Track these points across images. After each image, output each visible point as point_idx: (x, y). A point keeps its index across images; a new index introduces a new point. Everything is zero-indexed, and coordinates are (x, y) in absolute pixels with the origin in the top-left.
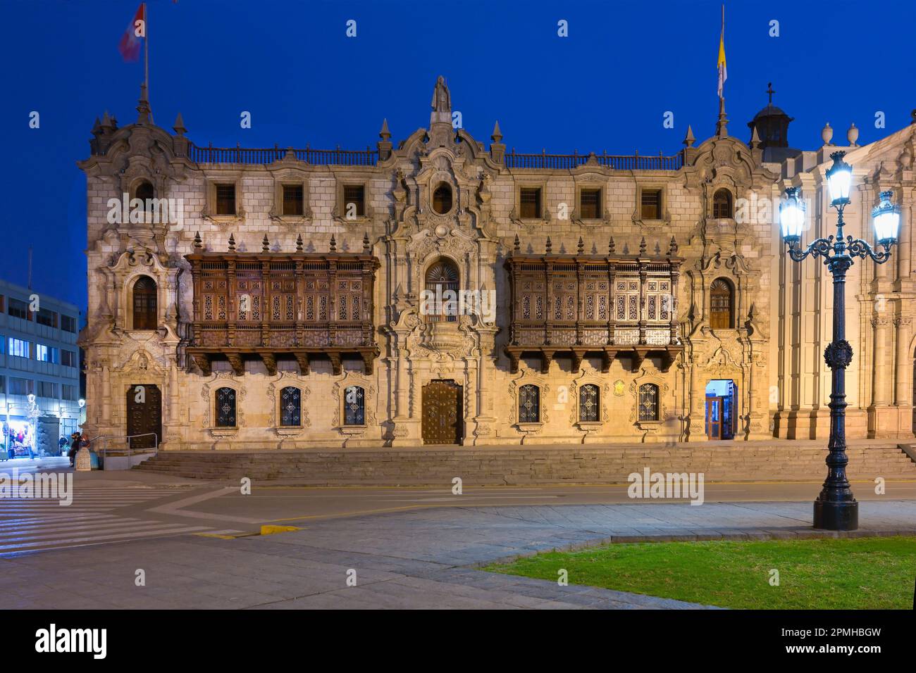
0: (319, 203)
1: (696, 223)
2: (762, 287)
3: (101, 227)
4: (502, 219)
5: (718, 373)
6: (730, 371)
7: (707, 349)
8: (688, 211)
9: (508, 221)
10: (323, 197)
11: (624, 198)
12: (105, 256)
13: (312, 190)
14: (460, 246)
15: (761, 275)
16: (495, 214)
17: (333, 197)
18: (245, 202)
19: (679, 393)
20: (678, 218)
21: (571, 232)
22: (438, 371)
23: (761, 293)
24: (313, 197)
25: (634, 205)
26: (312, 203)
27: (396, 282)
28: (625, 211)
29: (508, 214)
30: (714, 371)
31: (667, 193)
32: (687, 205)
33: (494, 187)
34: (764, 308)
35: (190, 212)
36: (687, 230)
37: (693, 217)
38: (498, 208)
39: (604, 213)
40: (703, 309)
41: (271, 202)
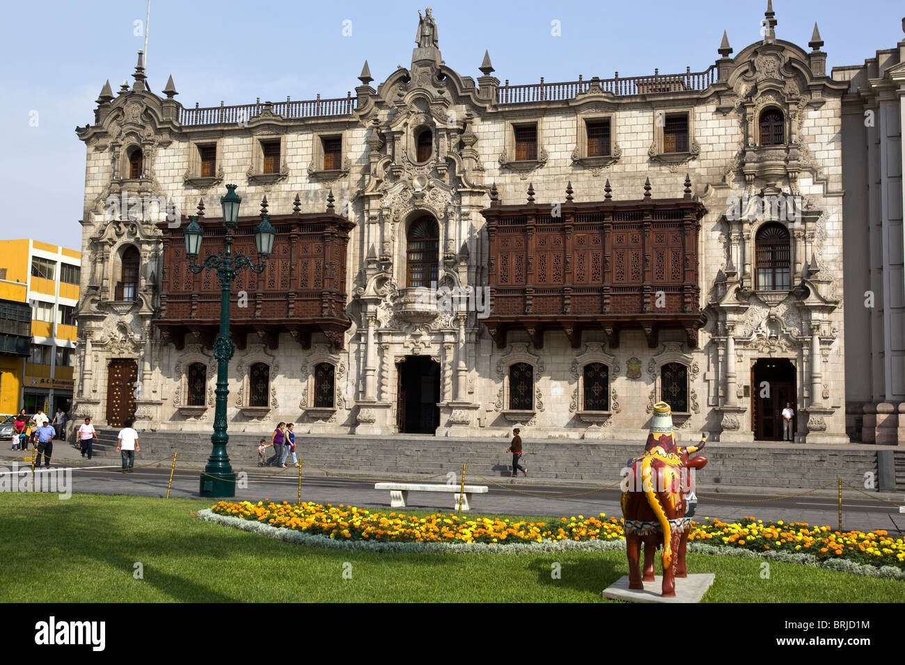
0: (296, 159)
1: (735, 153)
2: (829, 232)
3: (96, 196)
4: (491, 163)
5: (766, 350)
6: (784, 347)
7: (750, 318)
8: (723, 140)
9: (498, 166)
10: (300, 152)
11: (639, 129)
12: (97, 225)
13: (289, 145)
14: (440, 198)
15: (827, 218)
16: (482, 159)
17: (310, 151)
18: (225, 163)
19: (711, 375)
20: (710, 148)
21: (572, 174)
22: (412, 346)
23: (827, 242)
24: (290, 152)
25: (651, 137)
26: (288, 159)
27: (368, 242)
28: (640, 144)
29: (497, 158)
30: (760, 347)
31: (695, 117)
32: (722, 131)
33: (482, 127)
34: (834, 261)
35: (174, 177)
36: (723, 163)
37: (729, 147)
38: (486, 151)
39: (613, 149)
40: (744, 265)
41: (249, 160)
